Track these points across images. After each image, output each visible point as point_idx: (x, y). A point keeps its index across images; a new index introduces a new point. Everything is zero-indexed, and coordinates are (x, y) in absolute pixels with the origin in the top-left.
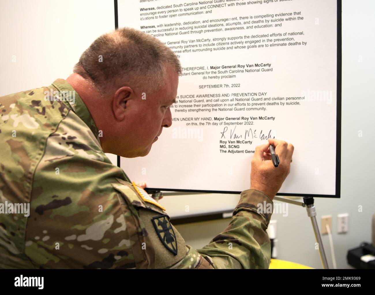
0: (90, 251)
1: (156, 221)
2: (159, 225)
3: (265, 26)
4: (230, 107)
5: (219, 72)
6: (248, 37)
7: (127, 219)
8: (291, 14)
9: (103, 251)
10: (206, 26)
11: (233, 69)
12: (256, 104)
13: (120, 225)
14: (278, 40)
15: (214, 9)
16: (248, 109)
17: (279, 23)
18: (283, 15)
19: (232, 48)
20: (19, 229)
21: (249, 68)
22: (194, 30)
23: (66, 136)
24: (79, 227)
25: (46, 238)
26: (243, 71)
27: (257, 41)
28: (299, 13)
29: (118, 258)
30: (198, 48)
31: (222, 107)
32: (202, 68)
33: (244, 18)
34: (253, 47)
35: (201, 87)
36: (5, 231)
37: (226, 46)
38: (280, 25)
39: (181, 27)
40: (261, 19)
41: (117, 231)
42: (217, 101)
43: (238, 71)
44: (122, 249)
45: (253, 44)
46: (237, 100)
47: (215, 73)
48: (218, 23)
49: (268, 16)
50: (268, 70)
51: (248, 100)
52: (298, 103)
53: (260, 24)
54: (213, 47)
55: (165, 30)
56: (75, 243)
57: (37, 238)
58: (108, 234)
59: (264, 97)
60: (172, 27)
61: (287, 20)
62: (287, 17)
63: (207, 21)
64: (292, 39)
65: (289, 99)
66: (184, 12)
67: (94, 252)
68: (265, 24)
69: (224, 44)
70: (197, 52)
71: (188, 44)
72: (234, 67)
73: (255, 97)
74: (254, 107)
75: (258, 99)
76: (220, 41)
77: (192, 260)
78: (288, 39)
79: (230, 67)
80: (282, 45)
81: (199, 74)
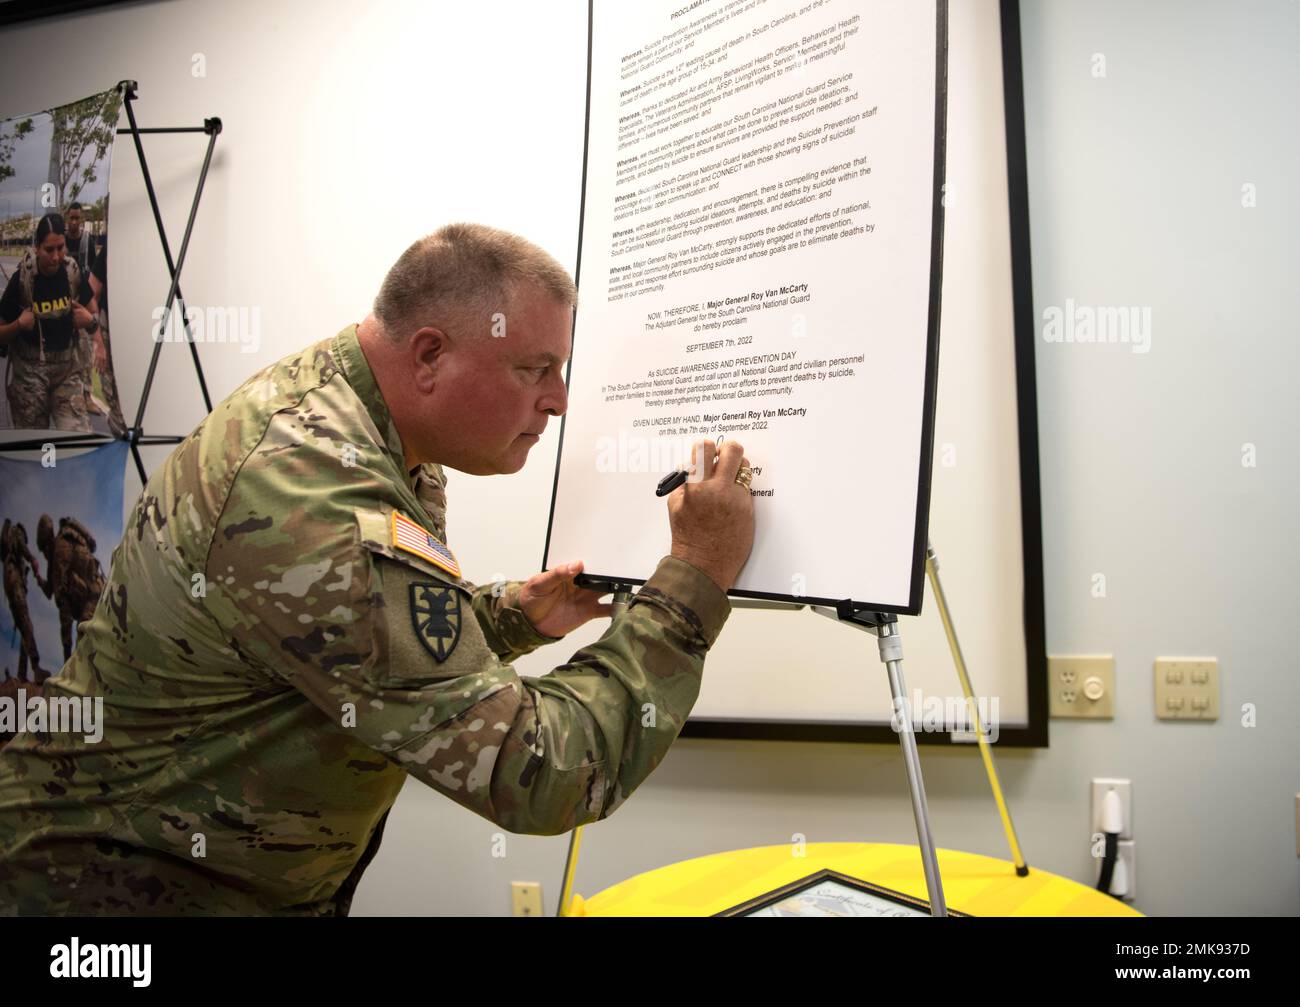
0: (286, 614)
1: (419, 591)
2: (422, 598)
3: (802, 201)
4: (732, 391)
5: (722, 314)
6: (773, 230)
7: (355, 571)
8: (848, 165)
9: (305, 619)
10: (707, 218)
11: (743, 304)
12: (776, 380)
13: (339, 579)
14: (823, 228)
15: (723, 179)
16: (763, 393)
17: (826, 189)
18: (835, 169)
19: (743, 258)
20: (198, 560)
21: (770, 299)
22: (690, 228)
23: (307, 416)
24: (274, 568)
25: (230, 580)
26: (758, 307)
27: (787, 237)
28: (863, 161)
29: (329, 637)
30: (693, 265)
31: (719, 392)
32: (694, 308)
33: (768, 190)
34: (779, 250)
35: (690, 349)
36: (181, 560)
37: (734, 255)
38: (828, 194)
39: (671, 224)
40: (796, 186)
41: (332, 587)
42: (712, 377)
43: (751, 308)
44: (337, 622)
45: (780, 244)
46: (745, 373)
47: (714, 315)
48: (728, 207)
49: (808, 177)
50: (802, 299)
51: (763, 371)
52: (850, 372)
53: (795, 197)
54: (713, 261)
55: (647, 235)
56: (266, 593)
57: (220, 578)
58: (315, 590)
59: (790, 362)
60: (657, 228)
61: (841, 179)
62: (841, 173)
63: (709, 207)
64: (848, 221)
65: (835, 362)
66: (677, 194)
67: (293, 617)
68: (802, 195)
69: (733, 250)
70: (691, 274)
71: (680, 258)
72: (746, 299)
73: (776, 364)
74: (773, 386)
75: (780, 369)
76: (727, 246)
77: (479, 683)
78: (841, 223)
79: (738, 300)
80: (830, 238)
81: (689, 320)
